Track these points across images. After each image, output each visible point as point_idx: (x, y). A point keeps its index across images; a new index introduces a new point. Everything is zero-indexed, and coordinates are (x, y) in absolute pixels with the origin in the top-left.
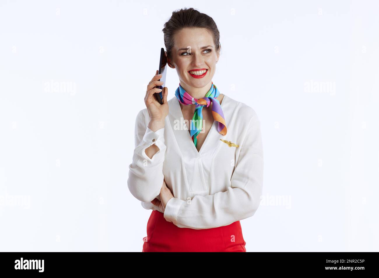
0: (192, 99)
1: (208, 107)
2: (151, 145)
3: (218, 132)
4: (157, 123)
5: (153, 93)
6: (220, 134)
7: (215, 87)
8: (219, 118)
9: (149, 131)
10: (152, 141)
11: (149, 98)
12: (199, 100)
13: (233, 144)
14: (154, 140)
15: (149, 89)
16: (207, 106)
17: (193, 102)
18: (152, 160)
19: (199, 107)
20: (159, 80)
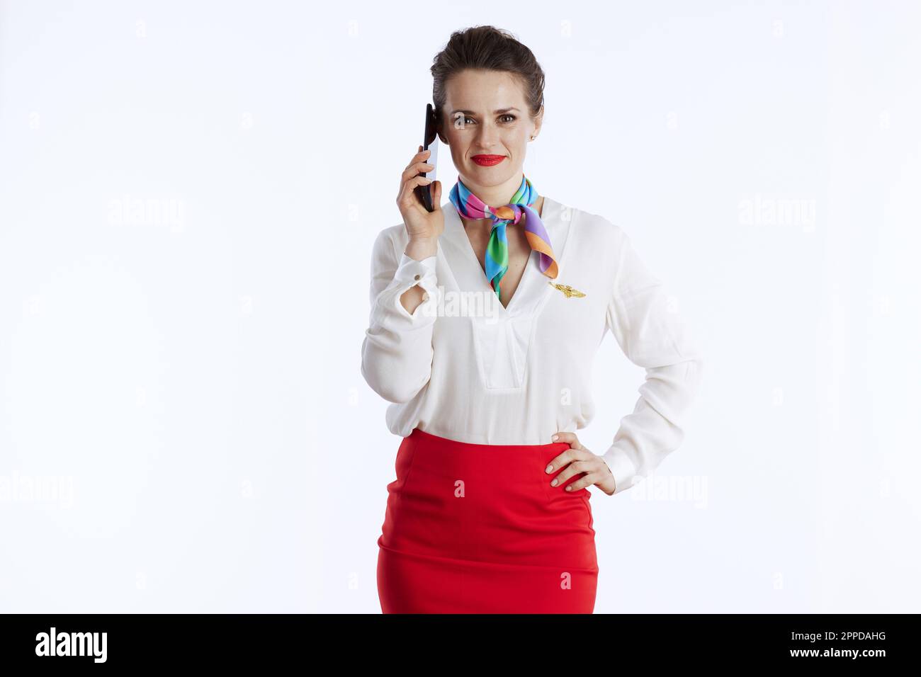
0: (484, 207)
1: (518, 223)
2: (413, 286)
3: (541, 272)
4: (422, 245)
5: (414, 185)
6: (546, 275)
7: (528, 184)
8: (540, 244)
9: (406, 261)
10: (413, 279)
11: (406, 196)
12: (498, 209)
13: (574, 290)
14: (417, 278)
15: (406, 180)
16: (515, 222)
17: (486, 214)
18: (414, 317)
19: (500, 224)
20: (426, 162)
